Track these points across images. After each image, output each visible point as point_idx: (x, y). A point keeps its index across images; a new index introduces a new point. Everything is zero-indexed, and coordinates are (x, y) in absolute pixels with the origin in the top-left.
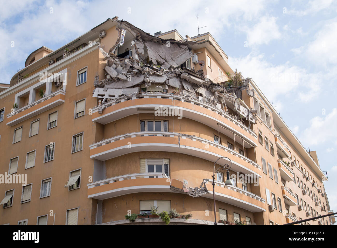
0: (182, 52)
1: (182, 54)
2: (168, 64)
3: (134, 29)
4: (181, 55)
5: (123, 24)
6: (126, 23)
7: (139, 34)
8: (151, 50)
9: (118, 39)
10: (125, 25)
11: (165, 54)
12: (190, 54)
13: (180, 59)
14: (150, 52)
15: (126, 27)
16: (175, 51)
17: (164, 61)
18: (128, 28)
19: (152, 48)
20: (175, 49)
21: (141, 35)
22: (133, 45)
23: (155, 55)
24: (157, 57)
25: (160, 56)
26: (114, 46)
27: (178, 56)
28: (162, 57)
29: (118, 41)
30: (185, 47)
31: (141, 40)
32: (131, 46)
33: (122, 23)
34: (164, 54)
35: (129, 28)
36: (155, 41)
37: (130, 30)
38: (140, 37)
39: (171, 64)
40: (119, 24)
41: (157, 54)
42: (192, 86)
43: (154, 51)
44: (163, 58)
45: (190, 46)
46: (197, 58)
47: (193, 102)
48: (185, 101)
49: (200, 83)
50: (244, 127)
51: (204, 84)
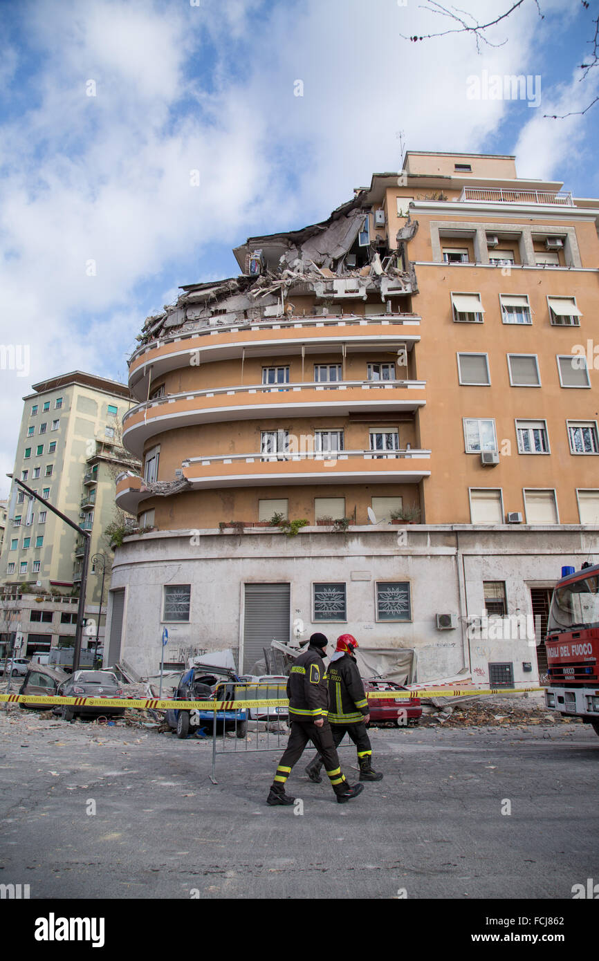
1: (351, 226)
2: (329, 259)
3: (272, 239)
4: (351, 229)
5: (251, 245)
6: (254, 240)
7: (286, 240)
8: (306, 253)
10: (253, 243)
12: (364, 218)
13: (348, 237)
15: (258, 245)
16: (342, 229)
17: (325, 257)
18: (261, 244)
19: (309, 247)
20: (342, 226)
21: (289, 239)
24: (316, 258)
25: (320, 252)
27: (346, 234)
30: (354, 211)
31: (294, 247)
33: (249, 243)
34: (327, 245)
35: (263, 242)
38: (290, 243)
39: (332, 257)
40: (246, 248)
41: (315, 253)
43: (312, 250)
44: (324, 253)
45: (365, 203)
46: (380, 217)
47: (178, 337)
48: (166, 343)
49: (208, 295)
50: (344, 319)
51: (220, 292)
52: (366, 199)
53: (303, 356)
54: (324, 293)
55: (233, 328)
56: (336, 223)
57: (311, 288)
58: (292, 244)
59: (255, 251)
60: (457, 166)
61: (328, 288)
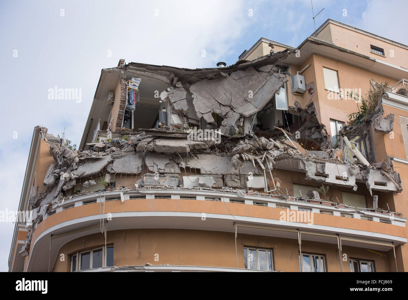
0: (264, 81)
1: (263, 83)
2: (235, 114)
4: (263, 86)
5: (129, 70)
6: (134, 66)
7: (173, 76)
8: (200, 98)
9: (121, 101)
11: (231, 94)
12: (280, 79)
13: (260, 95)
14: (198, 103)
15: (138, 72)
16: (251, 83)
17: (228, 109)
18: (142, 73)
19: (202, 92)
20: (250, 79)
21: (176, 75)
22: (165, 99)
23: (210, 105)
24: (214, 107)
25: (220, 102)
26: (119, 115)
27: (257, 90)
28: (223, 104)
29: (122, 104)
30: (269, 67)
31: (179, 85)
32: (161, 102)
33: (127, 68)
34: (228, 95)
35: (145, 71)
36: (210, 75)
37: (149, 74)
38: (176, 79)
39: (240, 112)
40: (122, 72)
41: (213, 101)
42: (170, 160)
43: (207, 96)
44: (226, 104)
45: (281, 62)
46: (301, 82)
47: (151, 194)
48: (131, 197)
49: (183, 148)
50: (340, 209)
51: (197, 148)
52: (286, 59)
53: (300, 242)
54: (316, 175)
55: (223, 197)
56: (241, 73)
57: (301, 166)
58: (178, 81)
59: (133, 79)
60: (373, 47)
61: (319, 170)
